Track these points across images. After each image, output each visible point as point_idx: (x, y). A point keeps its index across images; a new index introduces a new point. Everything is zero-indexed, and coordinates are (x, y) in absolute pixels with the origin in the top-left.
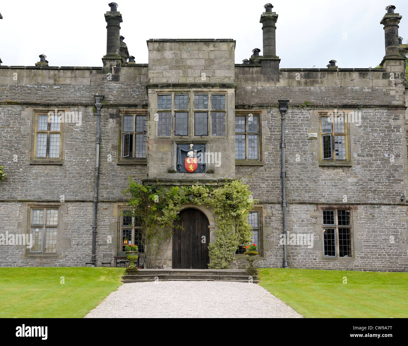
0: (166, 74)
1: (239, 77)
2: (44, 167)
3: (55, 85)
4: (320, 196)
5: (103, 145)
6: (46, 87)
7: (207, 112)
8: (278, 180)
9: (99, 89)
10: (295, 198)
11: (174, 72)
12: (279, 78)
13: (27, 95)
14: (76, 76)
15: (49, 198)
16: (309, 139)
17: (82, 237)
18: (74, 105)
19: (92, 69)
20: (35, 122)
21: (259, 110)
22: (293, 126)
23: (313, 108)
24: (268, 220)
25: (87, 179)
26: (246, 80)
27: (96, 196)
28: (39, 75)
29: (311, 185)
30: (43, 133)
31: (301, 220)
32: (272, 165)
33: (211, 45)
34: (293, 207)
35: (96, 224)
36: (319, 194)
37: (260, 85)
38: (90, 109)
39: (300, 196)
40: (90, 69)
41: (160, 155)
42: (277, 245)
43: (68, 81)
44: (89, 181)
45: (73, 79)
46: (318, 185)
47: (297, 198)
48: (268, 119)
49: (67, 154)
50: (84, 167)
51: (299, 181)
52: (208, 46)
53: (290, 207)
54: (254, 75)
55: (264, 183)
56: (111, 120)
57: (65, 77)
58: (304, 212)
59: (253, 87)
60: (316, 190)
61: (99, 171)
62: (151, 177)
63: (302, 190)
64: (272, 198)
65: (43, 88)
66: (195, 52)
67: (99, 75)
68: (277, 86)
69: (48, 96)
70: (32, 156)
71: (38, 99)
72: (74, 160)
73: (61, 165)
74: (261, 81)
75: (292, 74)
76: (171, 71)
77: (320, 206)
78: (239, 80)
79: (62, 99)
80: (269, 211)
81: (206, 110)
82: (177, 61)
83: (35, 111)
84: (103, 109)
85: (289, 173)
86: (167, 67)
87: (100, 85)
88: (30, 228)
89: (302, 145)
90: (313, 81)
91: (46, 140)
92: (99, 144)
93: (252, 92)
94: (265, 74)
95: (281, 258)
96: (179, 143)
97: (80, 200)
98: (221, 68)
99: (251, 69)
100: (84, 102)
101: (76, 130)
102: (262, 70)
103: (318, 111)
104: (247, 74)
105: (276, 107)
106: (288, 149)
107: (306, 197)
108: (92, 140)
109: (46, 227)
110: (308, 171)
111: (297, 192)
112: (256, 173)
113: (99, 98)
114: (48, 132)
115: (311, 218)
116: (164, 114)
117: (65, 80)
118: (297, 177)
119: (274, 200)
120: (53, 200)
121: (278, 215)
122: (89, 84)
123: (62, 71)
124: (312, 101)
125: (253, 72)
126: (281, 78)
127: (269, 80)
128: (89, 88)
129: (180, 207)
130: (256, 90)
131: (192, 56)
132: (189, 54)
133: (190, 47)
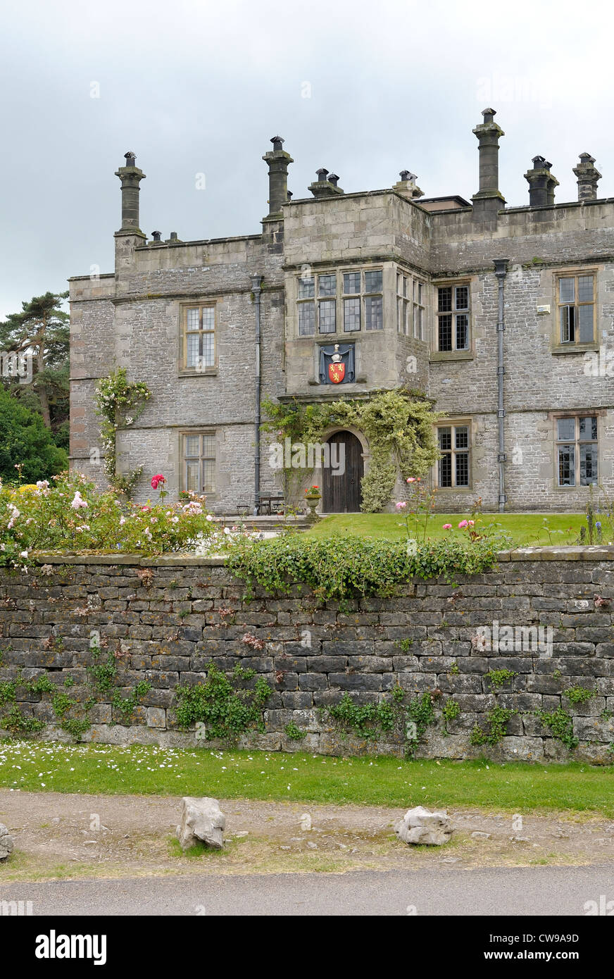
0: (306, 249)
1: (441, 230)
2: (195, 380)
3: (204, 266)
4: (552, 399)
5: (265, 345)
6: (193, 270)
7: (358, 297)
8: (494, 379)
9: (258, 266)
10: (517, 404)
11: (315, 245)
12: (496, 225)
13: (171, 283)
14: (229, 252)
15: (202, 421)
16: (538, 315)
17: (243, 471)
18: (228, 292)
19: (249, 239)
20: (182, 320)
21: (468, 278)
22: (517, 297)
23: (544, 267)
24: (479, 437)
25: (246, 393)
26: (451, 233)
27: (257, 415)
28: (185, 255)
29: (540, 383)
30: (194, 333)
31: (524, 435)
32: (486, 358)
33: (363, 201)
34: (514, 417)
35: (259, 453)
36: (551, 396)
37: (469, 239)
38: (248, 296)
39: (525, 401)
40: (245, 240)
41: (300, 362)
42: (492, 473)
43: (219, 260)
44: (250, 395)
45: (226, 256)
46: (550, 383)
47: (520, 404)
48: (480, 290)
49: (221, 360)
50: (242, 377)
51: (524, 378)
52: (358, 202)
53: (509, 418)
54: (462, 225)
55: (475, 384)
56: (274, 309)
57: (216, 254)
58: (529, 424)
59: (460, 244)
60: (546, 390)
61: (260, 381)
62: (290, 392)
63: (527, 391)
64: (486, 406)
65: (190, 272)
66: (341, 213)
67: (258, 246)
68: (493, 237)
69: (195, 282)
70: (181, 366)
71: (184, 288)
72: (230, 368)
73: (215, 376)
74: (471, 232)
75: (515, 217)
76: (311, 244)
77: (552, 414)
78: (441, 235)
79: (213, 285)
80: (480, 424)
81: (357, 295)
82: (319, 230)
83: (183, 305)
84: (263, 295)
85: (510, 367)
86: (307, 238)
87: (259, 260)
88: (184, 461)
89: (529, 325)
90: (546, 225)
91: (197, 342)
92: (260, 344)
93: (459, 251)
94: (477, 222)
95: (497, 491)
96: (321, 344)
97: (240, 421)
98: (375, 233)
99: (457, 215)
100: (240, 286)
101: (231, 326)
102: (472, 216)
103: (552, 270)
104: (452, 224)
105: (491, 270)
106: (508, 332)
107: (533, 402)
108: (251, 339)
109: (204, 460)
110: (537, 363)
111: (521, 395)
112: (464, 371)
113: (255, 280)
114: (200, 331)
115: (539, 432)
116: (306, 304)
117: (216, 258)
118: (521, 373)
119: (488, 409)
120: (206, 423)
121: (494, 430)
122: (245, 261)
123: (212, 245)
124: (544, 256)
125: (460, 219)
126: (499, 226)
127: (483, 229)
128: (245, 266)
129: (323, 431)
130: (464, 247)
131: (338, 220)
132: (334, 217)
133: (335, 206)
